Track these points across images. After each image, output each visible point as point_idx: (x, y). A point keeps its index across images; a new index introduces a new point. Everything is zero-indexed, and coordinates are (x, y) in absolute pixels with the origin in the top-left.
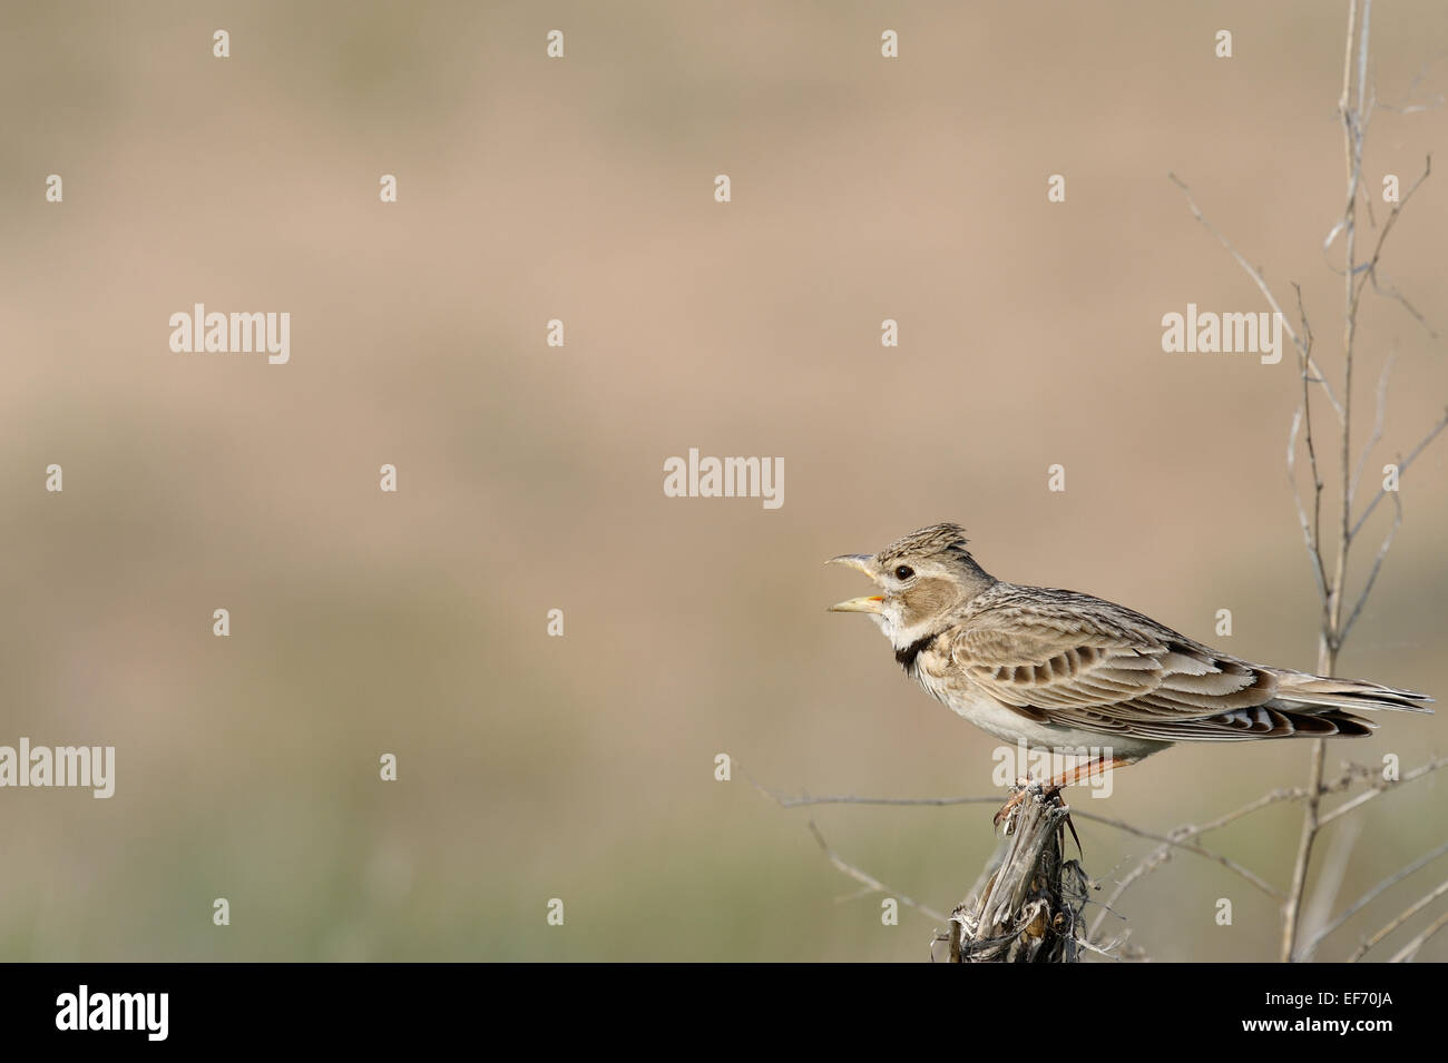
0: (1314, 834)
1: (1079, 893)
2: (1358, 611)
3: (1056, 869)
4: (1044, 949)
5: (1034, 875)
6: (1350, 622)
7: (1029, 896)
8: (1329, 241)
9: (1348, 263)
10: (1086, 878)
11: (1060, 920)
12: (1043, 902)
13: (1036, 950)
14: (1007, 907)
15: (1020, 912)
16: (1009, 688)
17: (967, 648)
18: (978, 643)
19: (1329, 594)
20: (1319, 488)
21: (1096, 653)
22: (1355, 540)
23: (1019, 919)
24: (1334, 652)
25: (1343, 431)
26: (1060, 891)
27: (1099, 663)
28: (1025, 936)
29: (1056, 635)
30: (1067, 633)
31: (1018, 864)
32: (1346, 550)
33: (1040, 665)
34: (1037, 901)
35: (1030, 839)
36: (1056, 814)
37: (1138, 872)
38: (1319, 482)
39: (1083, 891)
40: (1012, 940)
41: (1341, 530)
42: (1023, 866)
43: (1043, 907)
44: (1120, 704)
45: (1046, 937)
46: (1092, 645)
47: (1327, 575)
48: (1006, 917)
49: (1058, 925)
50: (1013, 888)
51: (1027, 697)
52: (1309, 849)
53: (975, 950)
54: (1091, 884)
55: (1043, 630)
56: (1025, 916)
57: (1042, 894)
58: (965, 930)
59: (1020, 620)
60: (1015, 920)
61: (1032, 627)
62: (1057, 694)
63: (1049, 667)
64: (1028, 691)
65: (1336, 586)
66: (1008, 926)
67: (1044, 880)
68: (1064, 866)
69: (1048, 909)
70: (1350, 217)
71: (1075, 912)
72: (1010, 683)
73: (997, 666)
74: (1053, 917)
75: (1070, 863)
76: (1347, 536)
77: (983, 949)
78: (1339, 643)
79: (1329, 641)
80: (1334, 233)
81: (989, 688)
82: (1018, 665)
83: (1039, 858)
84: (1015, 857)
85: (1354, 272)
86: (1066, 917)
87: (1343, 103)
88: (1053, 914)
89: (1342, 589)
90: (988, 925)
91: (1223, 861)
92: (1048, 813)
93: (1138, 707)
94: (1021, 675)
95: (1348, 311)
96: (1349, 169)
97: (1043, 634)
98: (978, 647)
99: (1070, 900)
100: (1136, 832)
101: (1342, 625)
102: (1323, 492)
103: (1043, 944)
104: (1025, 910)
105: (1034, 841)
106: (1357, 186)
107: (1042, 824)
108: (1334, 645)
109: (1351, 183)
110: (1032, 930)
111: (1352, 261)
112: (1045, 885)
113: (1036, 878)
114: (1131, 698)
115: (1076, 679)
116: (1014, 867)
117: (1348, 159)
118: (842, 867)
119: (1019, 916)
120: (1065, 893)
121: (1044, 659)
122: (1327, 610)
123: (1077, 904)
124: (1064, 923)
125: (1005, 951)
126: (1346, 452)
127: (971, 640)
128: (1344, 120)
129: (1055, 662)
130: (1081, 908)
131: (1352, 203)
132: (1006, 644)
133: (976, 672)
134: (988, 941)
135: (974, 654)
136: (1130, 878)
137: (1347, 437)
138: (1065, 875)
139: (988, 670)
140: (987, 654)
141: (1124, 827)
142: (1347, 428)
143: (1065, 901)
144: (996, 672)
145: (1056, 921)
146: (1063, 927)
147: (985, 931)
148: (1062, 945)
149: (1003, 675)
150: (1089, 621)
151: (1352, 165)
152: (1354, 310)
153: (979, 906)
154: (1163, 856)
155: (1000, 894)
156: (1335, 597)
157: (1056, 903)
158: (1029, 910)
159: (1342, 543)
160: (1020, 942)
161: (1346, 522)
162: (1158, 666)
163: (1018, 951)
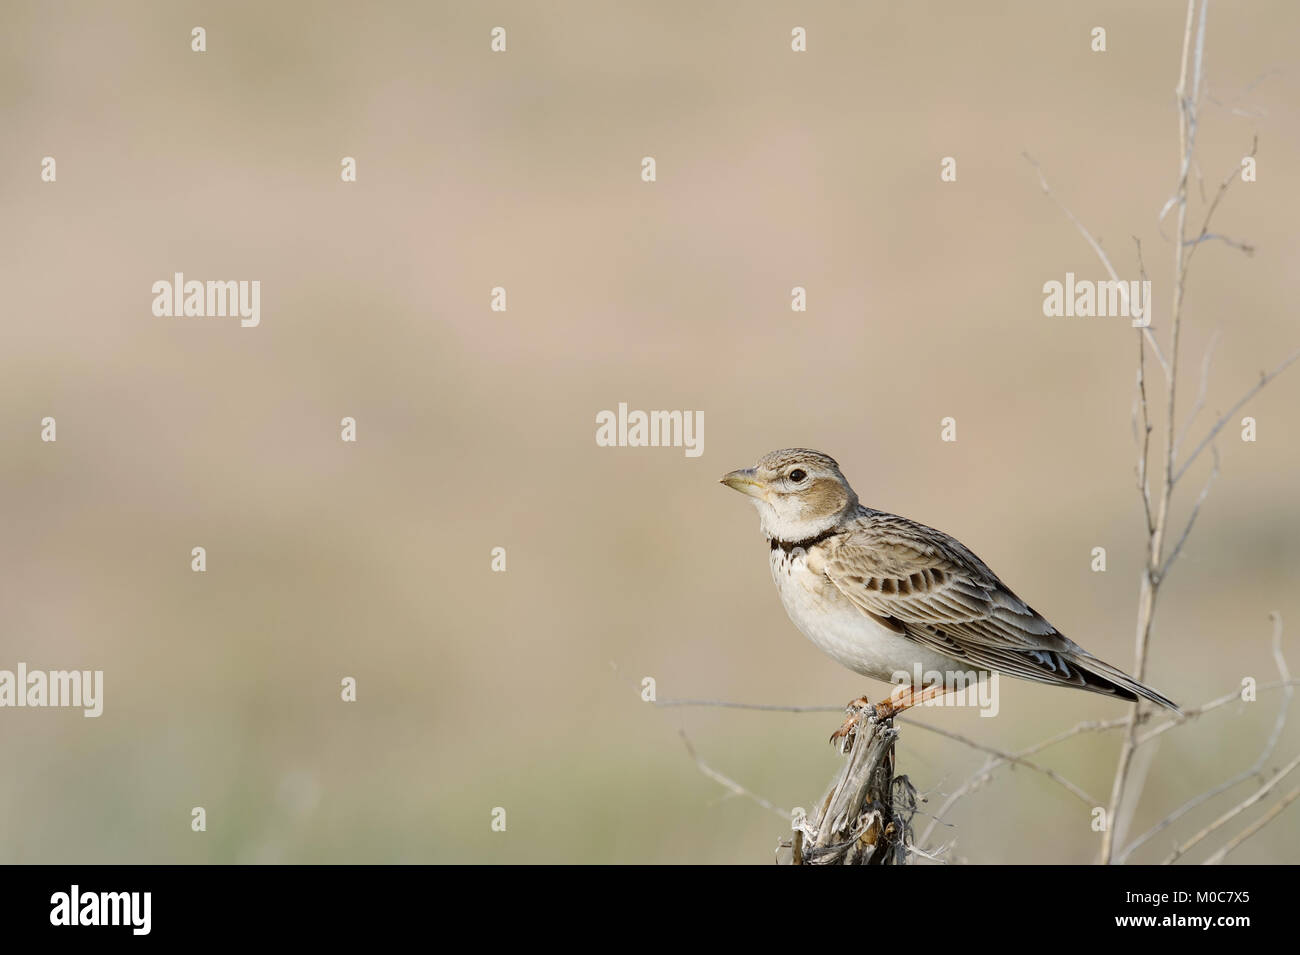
0: (1132, 751)
1: (908, 805)
2: (1177, 550)
3: (888, 783)
4: (878, 855)
5: (869, 789)
6: (1170, 561)
7: (864, 808)
8: (1163, 214)
9: (1179, 235)
10: (915, 792)
11: (891, 829)
12: (877, 813)
13: (870, 856)
14: (844, 818)
15: (856, 822)
16: (876, 598)
17: (841, 560)
18: (850, 556)
19: (1152, 532)
20: (1149, 430)
21: (946, 577)
22: (1178, 486)
23: (855, 828)
24: (1155, 587)
25: (1169, 386)
26: (891, 803)
27: (949, 584)
28: (859, 843)
29: (915, 555)
30: (923, 555)
31: (854, 779)
32: (1169, 494)
33: (902, 579)
34: (871, 812)
35: (865, 756)
36: (888, 734)
37: (961, 791)
38: (1149, 424)
39: (912, 803)
40: (848, 847)
41: (1165, 477)
42: (859, 780)
43: (876, 818)
44: (963, 625)
45: (879, 844)
46: (942, 569)
47: (1153, 516)
48: (843, 826)
49: (889, 834)
50: (850, 800)
51: (890, 608)
52: (1127, 765)
53: (815, 856)
54: (919, 797)
55: (904, 549)
56: (861, 826)
57: (875, 805)
58: (807, 838)
59: (884, 539)
60: (851, 828)
61: (895, 546)
62: (914, 607)
63: (910, 582)
64: (892, 602)
65: (1160, 525)
66: (845, 835)
67: (877, 794)
68: (895, 781)
69: (881, 819)
70: (1183, 193)
71: (905, 821)
72: (877, 593)
73: (867, 577)
74: (885, 825)
75: (900, 778)
76: (1170, 482)
77: (822, 855)
78: (1161, 578)
79: (1151, 576)
80: (1168, 206)
81: (859, 598)
82: (886, 577)
83: (873, 774)
84: (852, 772)
85: (1185, 244)
86: (897, 828)
87: (1180, 89)
88: (885, 824)
89: (1164, 530)
90: (827, 834)
91: (1050, 774)
92: (881, 733)
93: (976, 630)
94: (887, 587)
95: (1179, 277)
96: (1183, 151)
97: (905, 553)
98: (851, 559)
99: (899, 810)
100: (973, 745)
101: (1164, 561)
102: (1151, 434)
103: (876, 851)
104: (860, 820)
105: (869, 757)
106: (1190, 165)
107: (876, 742)
108: (1155, 579)
109: (1185, 164)
110: (866, 839)
111: (1183, 233)
112: (878, 798)
113: (871, 791)
114: (971, 620)
115: (930, 595)
116: (850, 781)
117: (1182, 140)
118: (709, 772)
119: (855, 825)
120: (896, 806)
121: (906, 575)
122: (1150, 547)
123: (906, 815)
124: (894, 832)
125: (842, 856)
126: (1172, 406)
127: (843, 553)
128: (1180, 105)
129: (914, 578)
130: (910, 819)
131: (1185, 181)
132: (875, 558)
133: (848, 582)
134: (828, 847)
135: (847, 565)
136: (955, 796)
137: (1173, 392)
138: (896, 788)
139: (859, 580)
140: (859, 566)
141: (961, 739)
142: (1174, 384)
143: (895, 813)
144: (867, 582)
145: (888, 830)
146: (895, 835)
147: (824, 839)
148: (893, 852)
149: (872, 585)
150: (940, 548)
151: (1186, 145)
152: (1184, 278)
153: (820, 817)
154: (985, 777)
155: (838, 807)
156: (1158, 535)
157: (888, 815)
158: (863, 821)
159: (1165, 488)
160: (855, 849)
161: (1169, 470)
162: (989, 599)
163: (854, 857)
